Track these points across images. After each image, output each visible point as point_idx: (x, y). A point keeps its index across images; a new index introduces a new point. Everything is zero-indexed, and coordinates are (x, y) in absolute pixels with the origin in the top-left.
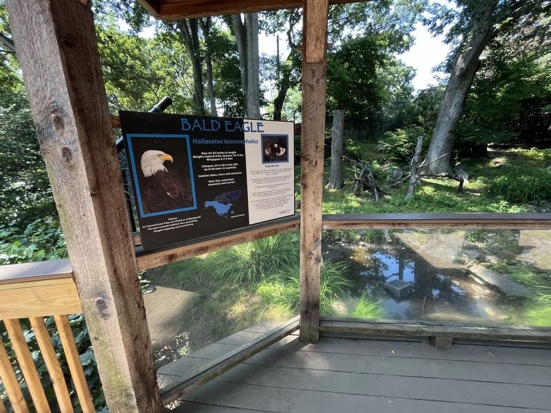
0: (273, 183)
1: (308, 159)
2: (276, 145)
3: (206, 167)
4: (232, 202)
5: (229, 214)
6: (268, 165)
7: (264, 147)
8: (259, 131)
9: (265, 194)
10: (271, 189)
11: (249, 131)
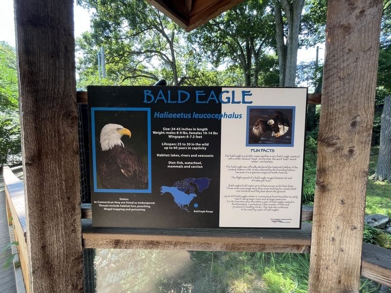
0: (262, 175)
1: (334, 144)
2: (272, 122)
3: (167, 146)
4: (196, 192)
5: (191, 206)
6: (255, 148)
7: (251, 122)
8: (244, 102)
9: (249, 189)
10: (259, 183)
11: (229, 102)
